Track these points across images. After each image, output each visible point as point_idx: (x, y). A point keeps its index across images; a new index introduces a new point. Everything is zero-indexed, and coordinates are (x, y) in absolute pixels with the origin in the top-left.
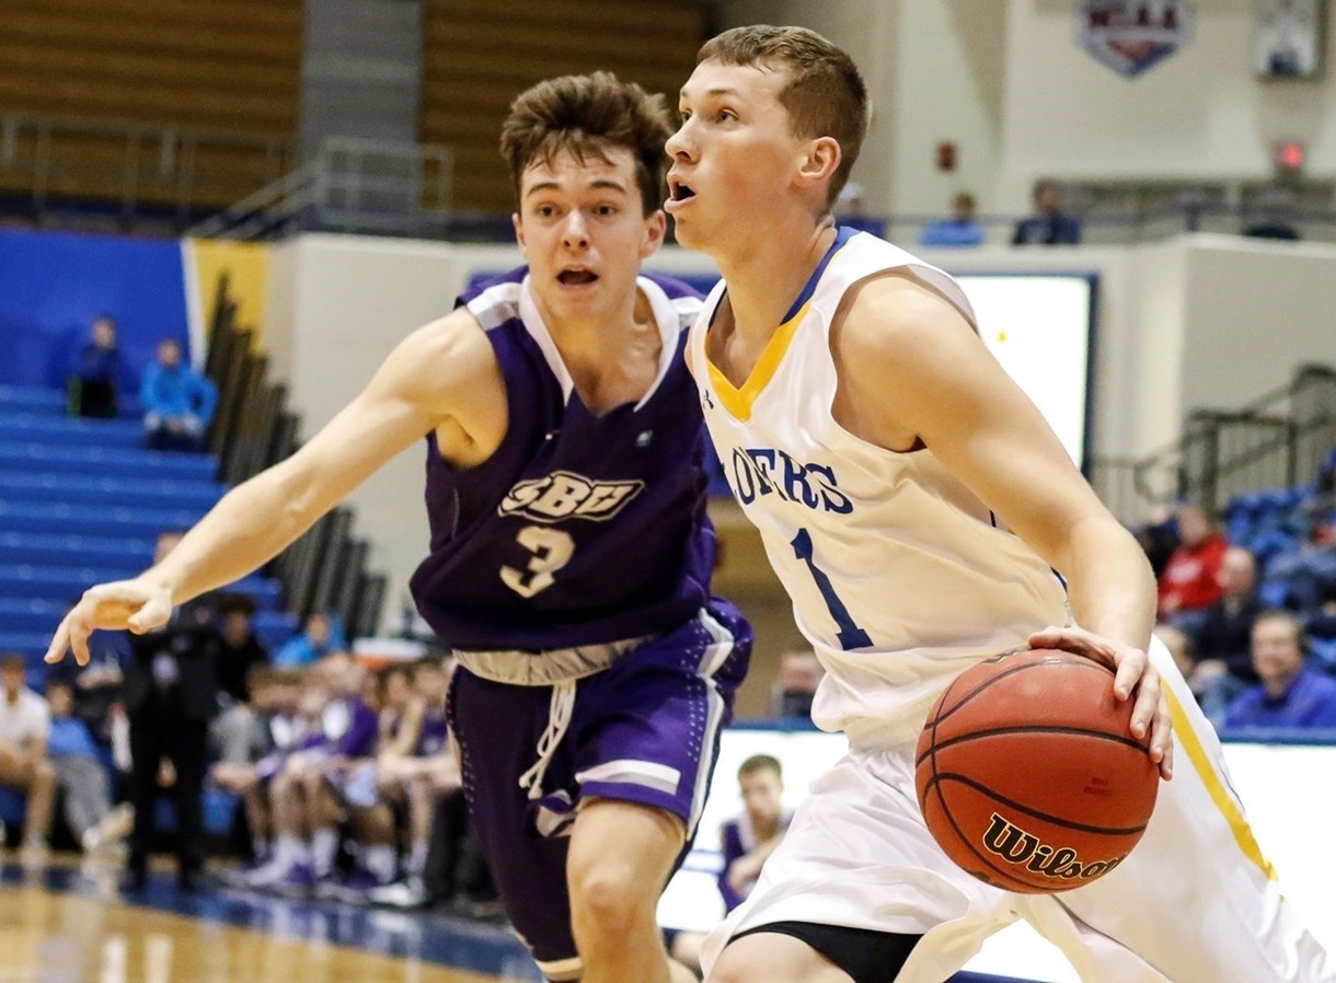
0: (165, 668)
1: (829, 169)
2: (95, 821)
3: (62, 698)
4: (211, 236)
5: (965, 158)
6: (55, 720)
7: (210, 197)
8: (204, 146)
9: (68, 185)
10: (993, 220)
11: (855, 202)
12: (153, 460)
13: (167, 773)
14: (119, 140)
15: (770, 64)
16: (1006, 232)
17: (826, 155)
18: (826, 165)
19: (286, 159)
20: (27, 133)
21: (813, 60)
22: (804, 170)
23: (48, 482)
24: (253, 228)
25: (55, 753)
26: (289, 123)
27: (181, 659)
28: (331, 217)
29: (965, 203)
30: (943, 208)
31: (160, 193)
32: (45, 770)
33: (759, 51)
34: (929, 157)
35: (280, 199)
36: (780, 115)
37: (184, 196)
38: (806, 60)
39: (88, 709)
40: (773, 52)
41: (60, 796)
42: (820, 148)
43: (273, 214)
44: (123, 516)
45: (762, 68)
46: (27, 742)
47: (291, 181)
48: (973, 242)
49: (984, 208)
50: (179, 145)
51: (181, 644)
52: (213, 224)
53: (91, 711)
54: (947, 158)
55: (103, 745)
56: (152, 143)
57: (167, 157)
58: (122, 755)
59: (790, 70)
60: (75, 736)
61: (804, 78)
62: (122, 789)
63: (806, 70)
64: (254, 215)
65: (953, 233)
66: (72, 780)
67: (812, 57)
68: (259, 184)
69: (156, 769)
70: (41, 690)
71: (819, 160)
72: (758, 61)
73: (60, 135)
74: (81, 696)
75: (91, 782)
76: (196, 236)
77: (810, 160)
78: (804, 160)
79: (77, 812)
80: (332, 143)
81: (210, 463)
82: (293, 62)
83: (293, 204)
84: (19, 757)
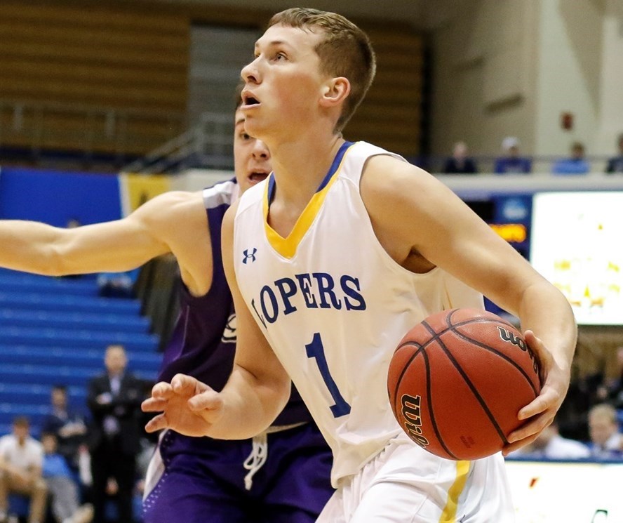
0: (111, 425)
1: (341, 97)
2: (70, 515)
3: (50, 443)
4: (136, 172)
5: (578, 122)
6: (47, 455)
7: (135, 149)
8: (133, 119)
9: (52, 143)
10: (594, 159)
11: (513, 149)
12: (104, 303)
13: (112, 486)
14: (81, 116)
15: (312, 28)
16: (602, 165)
17: (341, 88)
18: (340, 94)
19: (180, 126)
20: (28, 113)
21: (339, 30)
22: (326, 95)
23: (42, 316)
24: (160, 167)
25: (46, 475)
26: (181, 106)
27: (121, 419)
28: (206, 160)
29: (578, 149)
30: (565, 151)
31: (107, 148)
32: (41, 485)
33: (306, 20)
34: (556, 122)
35: (177, 150)
36: (315, 59)
37: (121, 149)
38: (335, 29)
39: (66, 450)
40: (314, 22)
41: (50, 500)
42: (337, 83)
43: (173, 158)
44: (85, 336)
45: (307, 30)
46: (30, 469)
47: (182, 139)
48: (583, 171)
49: (590, 151)
50: (117, 118)
51: (120, 411)
52: (138, 165)
53: (67, 450)
54: (567, 122)
55: (74, 470)
56: (101, 117)
57: (109, 126)
58: (86, 476)
59: (325, 33)
60: (58, 465)
61: (332, 39)
62: (87, 496)
63: (334, 35)
64: (161, 159)
65: (572, 167)
66: (56, 490)
67: (339, 28)
68: (163, 140)
69: (105, 484)
70: (38, 438)
71: (336, 90)
72: (304, 26)
73: (47, 113)
74: (61, 441)
75: (68, 492)
76: (127, 172)
77: (330, 90)
78: (326, 89)
79: (59, 509)
80: (207, 117)
81: (136, 305)
82: (183, 70)
83: (183, 153)
84: (25, 477)
